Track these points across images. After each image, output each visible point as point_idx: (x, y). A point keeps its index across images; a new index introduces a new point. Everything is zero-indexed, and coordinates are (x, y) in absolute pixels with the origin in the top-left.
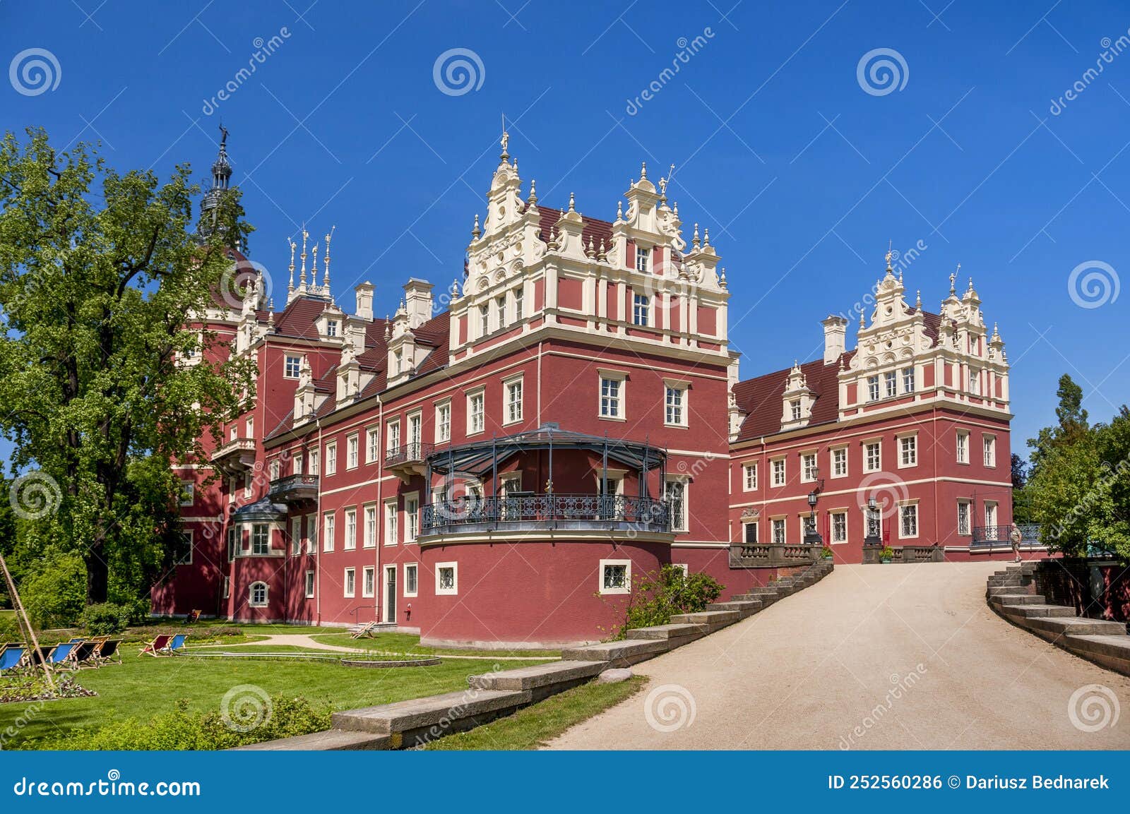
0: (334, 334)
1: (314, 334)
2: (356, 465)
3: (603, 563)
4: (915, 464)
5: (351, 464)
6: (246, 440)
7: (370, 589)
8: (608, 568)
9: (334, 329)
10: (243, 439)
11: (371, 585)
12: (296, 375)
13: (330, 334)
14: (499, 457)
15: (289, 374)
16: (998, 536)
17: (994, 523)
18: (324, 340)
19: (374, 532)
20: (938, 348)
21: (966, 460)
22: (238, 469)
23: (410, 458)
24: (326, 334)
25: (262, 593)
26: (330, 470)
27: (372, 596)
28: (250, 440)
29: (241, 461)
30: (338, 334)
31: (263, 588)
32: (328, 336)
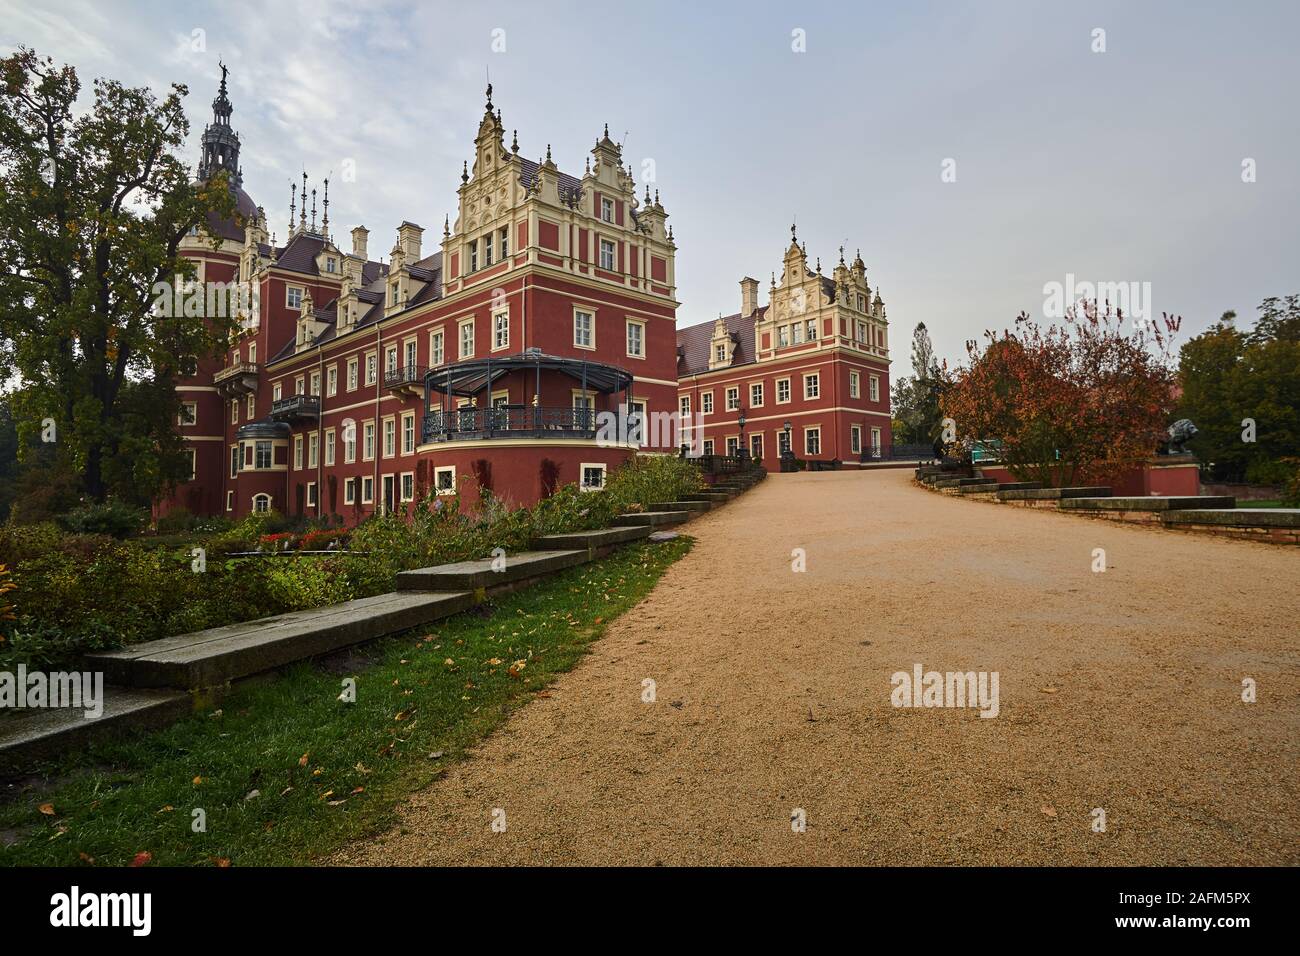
0: (333, 270)
1: (315, 270)
2: (355, 388)
3: (584, 466)
4: (818, 397)
5: (352, 386)
6: (250, 364)
7: (368, 497)
8: (587, 470)
9: (333, 266)
10: (245, 361)
11: (369, 492)
12: (298, 305)
13: (331, 270)
14: (493, 375)
15: (291, 304)
16: (882, 454)
17: (879, 444)
18: (325, 275)
19: (373, 446)
20: (835, 304)
21: (858, 396)
22: (240, 390)
23: (406, 379)
24: (326, 270)
25: (265, 504)
26: (332, 392)
27: (370, 502)
28: (253, 364)
29: (244, 382)
30: (338, 269)
31: (266, 498)
32: (328, 271)
